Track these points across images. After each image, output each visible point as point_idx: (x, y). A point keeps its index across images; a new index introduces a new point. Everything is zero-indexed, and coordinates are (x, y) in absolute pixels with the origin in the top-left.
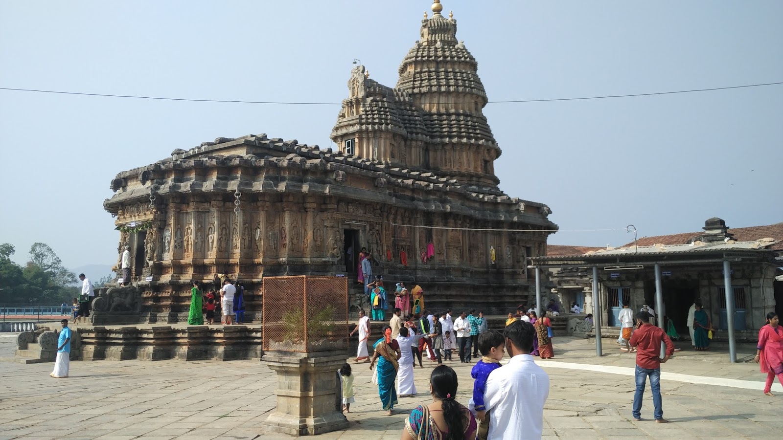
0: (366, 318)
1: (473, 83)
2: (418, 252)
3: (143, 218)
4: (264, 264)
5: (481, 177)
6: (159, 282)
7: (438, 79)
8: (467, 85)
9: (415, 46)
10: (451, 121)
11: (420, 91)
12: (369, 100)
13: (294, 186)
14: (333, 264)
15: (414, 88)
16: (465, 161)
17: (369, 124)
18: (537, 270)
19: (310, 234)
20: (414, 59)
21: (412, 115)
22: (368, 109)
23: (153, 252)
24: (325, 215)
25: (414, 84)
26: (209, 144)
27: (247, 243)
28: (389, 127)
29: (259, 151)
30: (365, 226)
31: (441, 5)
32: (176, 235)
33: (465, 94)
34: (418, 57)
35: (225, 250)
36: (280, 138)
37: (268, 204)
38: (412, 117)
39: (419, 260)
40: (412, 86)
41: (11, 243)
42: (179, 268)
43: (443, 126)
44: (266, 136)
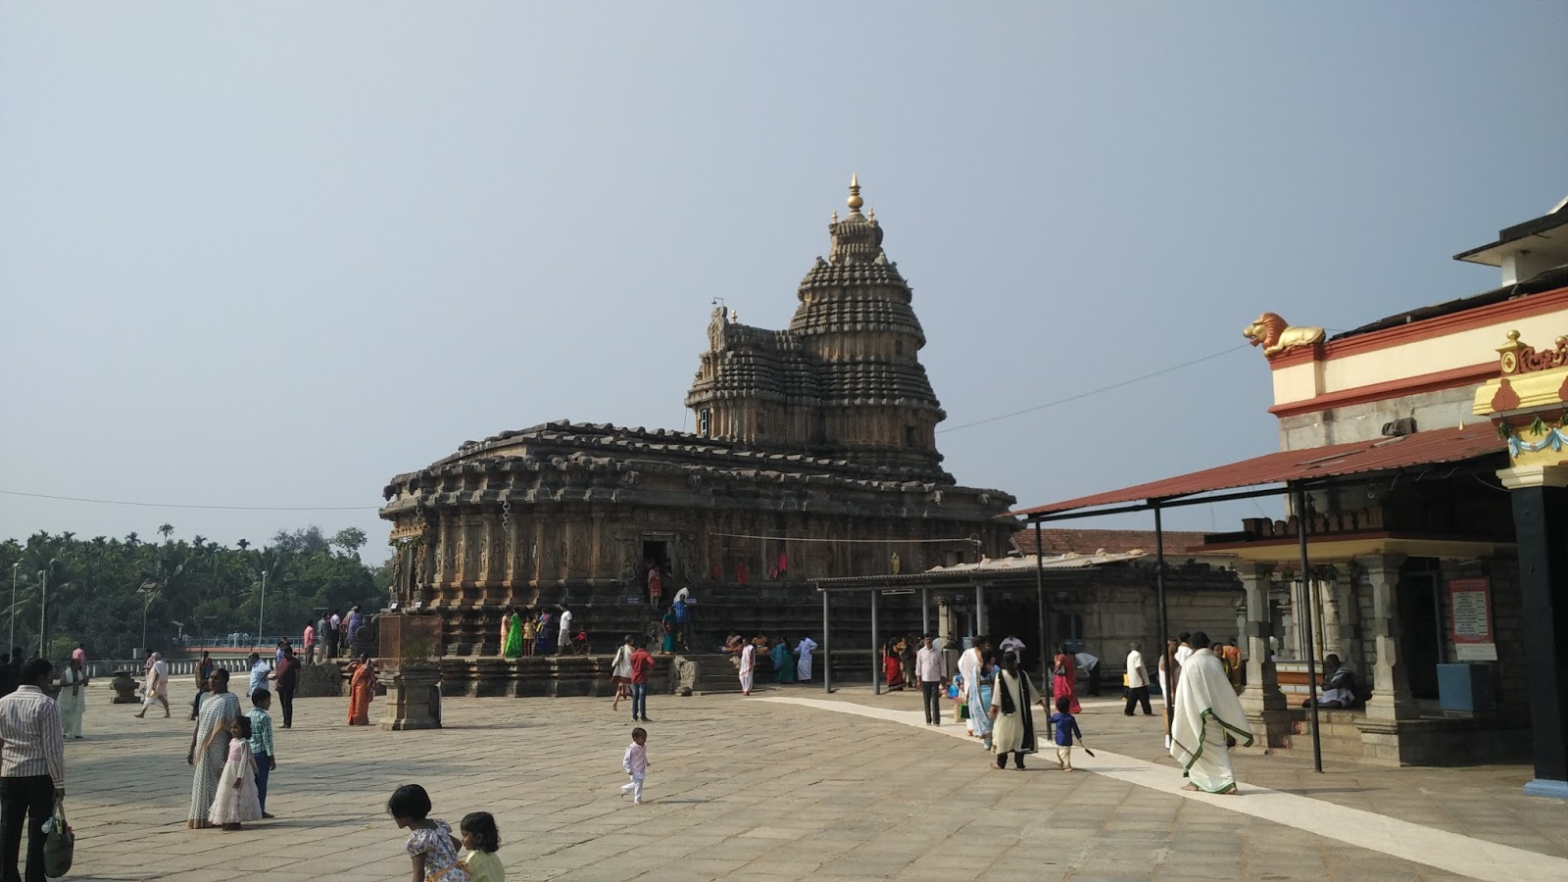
0: (751, 647)
1: (891, 316)
2: (765, 565)
3: (413, 533)
4: (539, 586)
5: (899, 452)
6: (429, 608)
7: (841, 313)
8: (882, 319)
9: (814, 264)
10: (858, 372)
11: (815, 331)
12: (730, 354)
13: (575, 493)
14: (624, 585)
15: (807, 327)
16: (876, 430)
17: (726, 389)
18: (825, 593)
19: (596, 550)
20: (809, 285)
21: (797, 369)
22: (727, 368)
23: (423, 572)
24: (617, 526)
25: (808, 322)
26: (493, 439)
27: (522, 562)
28: (753, 392)
29: (543, 449)
30: (674, 537)
31: (861, 199)
32: (446, 554)
33: (880, 333)
34: (815, 282)
35: (498, 571)
36: (588, 422)
37: (545, 515)
38: (795, 373)
39: (767, 577)
40: (804, 325)
41: (360, 528)
42: (450, 593)
43: (846, 381)
44: (568, 423)
